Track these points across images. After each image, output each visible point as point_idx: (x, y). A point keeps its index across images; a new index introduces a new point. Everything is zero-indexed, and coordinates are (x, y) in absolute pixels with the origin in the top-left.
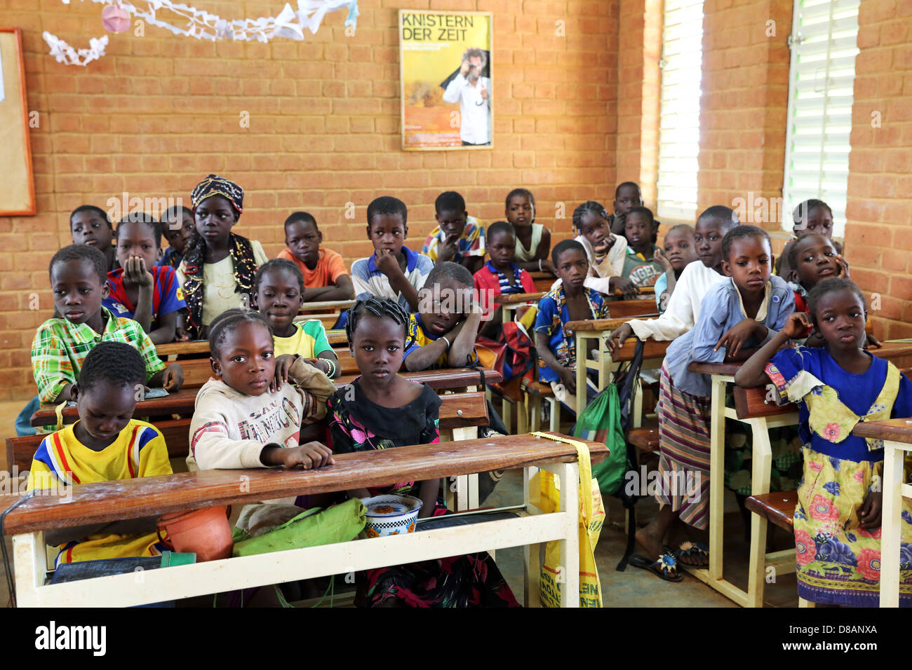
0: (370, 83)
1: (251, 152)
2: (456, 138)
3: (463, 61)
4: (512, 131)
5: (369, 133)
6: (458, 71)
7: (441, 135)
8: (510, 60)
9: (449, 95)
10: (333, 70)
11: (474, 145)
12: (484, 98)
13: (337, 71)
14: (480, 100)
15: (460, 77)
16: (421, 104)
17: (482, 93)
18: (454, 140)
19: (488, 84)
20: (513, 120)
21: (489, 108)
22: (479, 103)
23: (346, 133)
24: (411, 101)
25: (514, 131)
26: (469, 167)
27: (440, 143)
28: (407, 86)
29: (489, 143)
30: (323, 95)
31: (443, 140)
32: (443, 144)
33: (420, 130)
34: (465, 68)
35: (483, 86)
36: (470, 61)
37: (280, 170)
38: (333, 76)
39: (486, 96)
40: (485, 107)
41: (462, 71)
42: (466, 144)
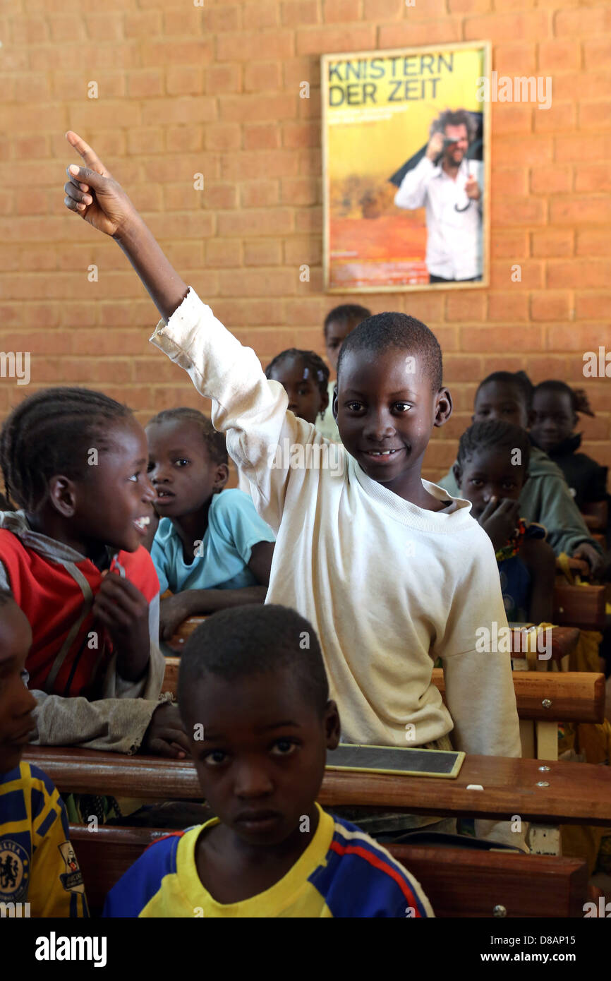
0: (276, 184)
1: (97, 299)
2: (418, 270)
3: (432, 134)
4: (527, 254)
5: (274, 265)
6: (422, 152)
7: (392, 266)
8: (528, 126)
9: (405, 196)
10: (218, 166)
11: (453, 280)
12: (471, 198)
13: (224, 167)
14: (463, 201)
16: (357, 214)
17: (469, 188)
18: (414, 274)
19: (481, 171)
20: (531, 235)
21: (480, 214)
22: (461, 206)
23: (238, 267)
24: (339, 209)
25: (532, 255)
26: (446, 320)
27: (391, 279)
28: (334, 185)
29: (480, 277)
30: (203, 207)
31: (396, 275)
32: (397, 281)
33: (356, 258)
34: (436, 146)
35: (470, 177)
37: (139, 326)
38: (218, 175)
39: (474, 194)
40: (472, 213)
41: (430, 151)
42: (435, 279)
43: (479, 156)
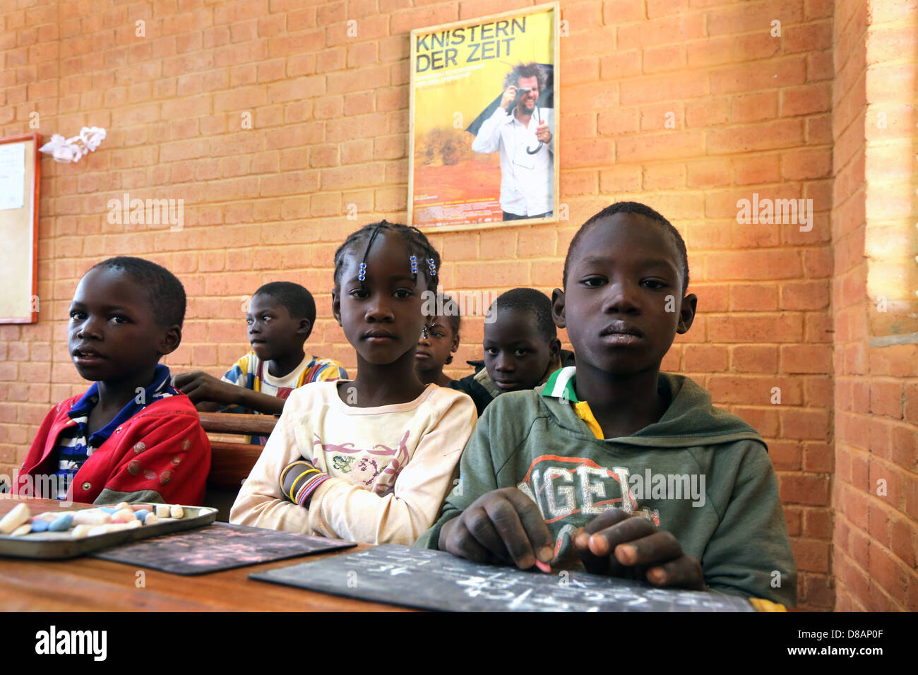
0: (371, 141)
1: (225, 248)
2: (492, 209)
4: (596, 191)
5: (367, 212)
6: (497, 103)
7: (468, 207)
8: (596, 73)
9: (481, 143)
10: (325, 131)
11: (525, 217)
12: (541, 141)
13: (328, 132)
14: (535, 145)
15: (500, 112)
16: (438, 162)
17: (540, 132)
18: (489, 213)
19: (551, 116)
20: (600, 173)
21: (551, 155)
23: (336, 215)
24: (424, 159)
25: (600, 192)
26: (518, 256)
27: (468, 219)
28: (418, 138)
29: (551, 213)
30: (311, 167)
31: (472, 214)
32: (472, 220)
33: (436, 201)
34: (509, 96)
35: (541, 122)
36: (517, 84)
37: (256, 270)
38: (324, 139)
39: (546, 138)
40: (543, 154)
41: (503, 102)
42: (508, 217)
43: (550, 103)
